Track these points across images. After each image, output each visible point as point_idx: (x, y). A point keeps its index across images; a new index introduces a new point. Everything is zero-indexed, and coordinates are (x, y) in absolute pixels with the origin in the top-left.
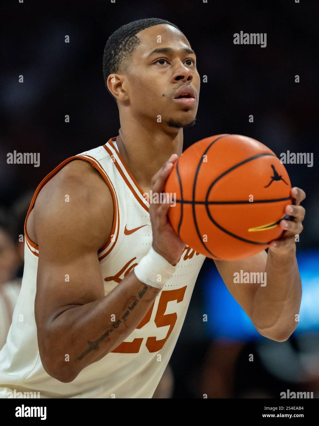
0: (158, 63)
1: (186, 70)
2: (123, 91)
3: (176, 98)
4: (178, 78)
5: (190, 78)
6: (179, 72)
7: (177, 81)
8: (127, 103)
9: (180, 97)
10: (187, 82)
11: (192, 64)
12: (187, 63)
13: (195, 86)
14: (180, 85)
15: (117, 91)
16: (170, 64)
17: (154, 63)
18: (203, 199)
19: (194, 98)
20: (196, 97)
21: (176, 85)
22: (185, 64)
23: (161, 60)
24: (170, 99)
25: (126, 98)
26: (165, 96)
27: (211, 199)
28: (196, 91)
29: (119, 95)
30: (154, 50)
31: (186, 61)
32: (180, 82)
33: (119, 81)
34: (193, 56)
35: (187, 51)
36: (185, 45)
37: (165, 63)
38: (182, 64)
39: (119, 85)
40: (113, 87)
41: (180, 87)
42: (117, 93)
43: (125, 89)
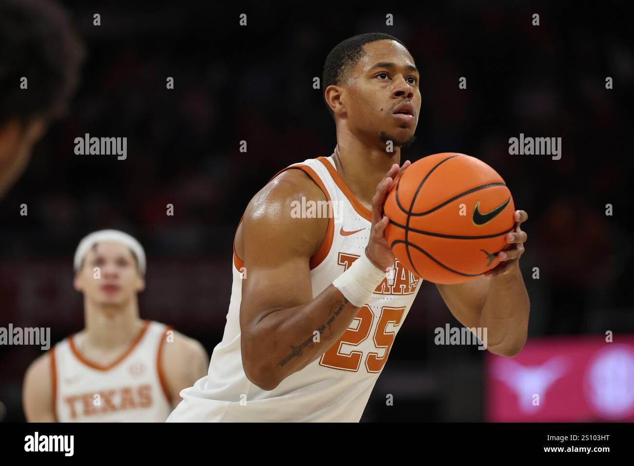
0: (379, 77)
1: (406, 86)
2: (340, 103)
3: (395, 113)
4: (399, 94)
5: (410, 95)
6: (400, 87)
7: (396, 97)
8: (344, 115)
9: (399, 112)
10: (407, 99)
11: (414, 82)
12: (409, 81)
13: (416, 102)
14: (400, 101)
15: (334, 103)
16: (391, 79)
17: (375, 76)
19: (413, 116)
20: (415, 115)
21: (395, 101)
22: (407, 81)
23: (382, 74)
24: (388, 114)
25: (344, 110)
26: (384, 110)
28: (417, 110)
29: (336, 107)
30: (375, 63)
31: (409, 79)
32: (400, 98)
33: (338, 94)
34: (417, 75)
35: (411, 68)
36: (409, 62)
37: (387, 78)
38: (403, 80)
39: (337, 98)
40: (331, 99)
41: (399, 103)
42: (334, 105)
43: (343, 102)
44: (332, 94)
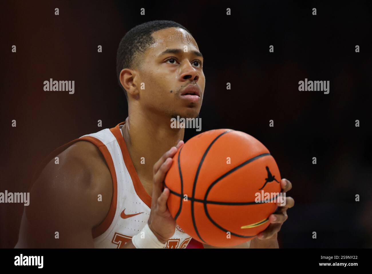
0: (169, 62)
1: (193, 70)
2: (134, 85)
3: (182, 95)
4: (186, 77)
5: (196, 78)
6: (187, 71)
7: (184, 80)
8: (136, 96)
9: (186, 94)
10: (194, 82)
11: (199, 65)
12: (195, 64)
13: (201, 83)
14: (187, 84)
15: (128, 85)
16: (179, 63)
17: (164, 61)
18: (202, 198)
19: (199, 96)
20: (201, 95)
21: (184, 83)
22: (193, 65)
23: (171, 59)
24: (177, 94)
25: (137, 92)
26: (172, 92)
27: (209, 198)
28: (202, 90)
29: (130, 89)
30: (165, 50)
31: (194, 62)
32: (188, 81)
33: (130, 76)
34: (201, 59)
35: (196, 53)
36: (195, 48)
37: (175, 63)
38: (190, 64)
39: (130, 80)
40: (125, 81)
41: (186, 85)
42: (127, 86)
43: (136, 84)
44: (126, 77)
